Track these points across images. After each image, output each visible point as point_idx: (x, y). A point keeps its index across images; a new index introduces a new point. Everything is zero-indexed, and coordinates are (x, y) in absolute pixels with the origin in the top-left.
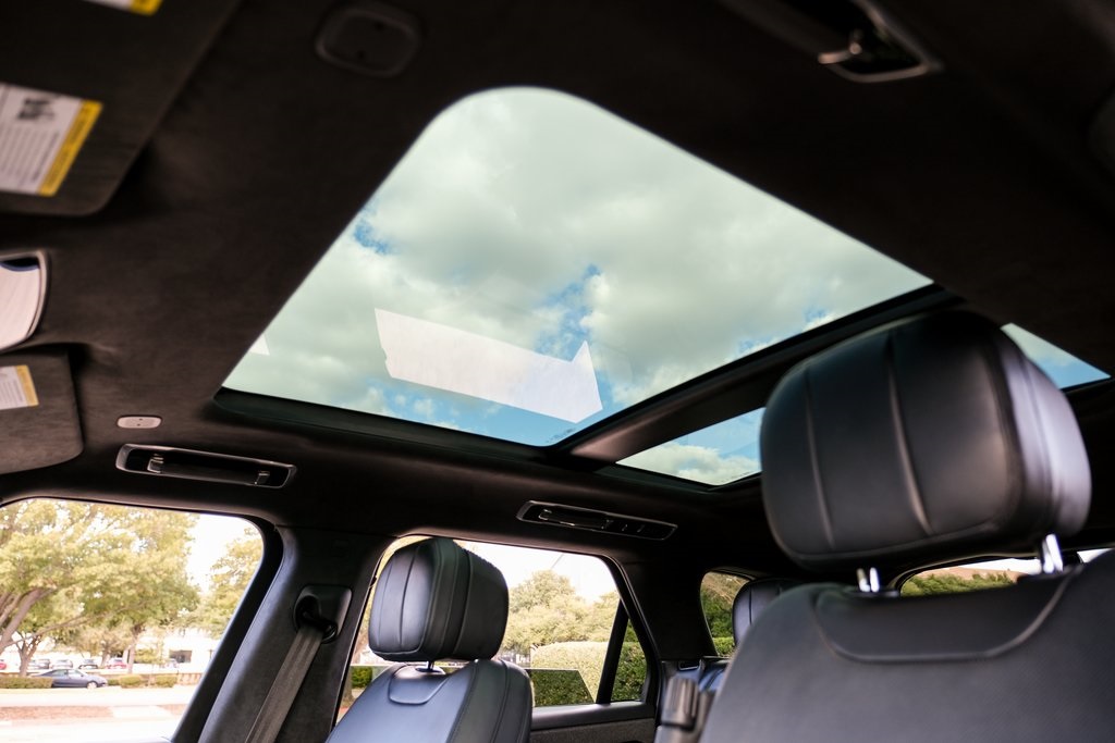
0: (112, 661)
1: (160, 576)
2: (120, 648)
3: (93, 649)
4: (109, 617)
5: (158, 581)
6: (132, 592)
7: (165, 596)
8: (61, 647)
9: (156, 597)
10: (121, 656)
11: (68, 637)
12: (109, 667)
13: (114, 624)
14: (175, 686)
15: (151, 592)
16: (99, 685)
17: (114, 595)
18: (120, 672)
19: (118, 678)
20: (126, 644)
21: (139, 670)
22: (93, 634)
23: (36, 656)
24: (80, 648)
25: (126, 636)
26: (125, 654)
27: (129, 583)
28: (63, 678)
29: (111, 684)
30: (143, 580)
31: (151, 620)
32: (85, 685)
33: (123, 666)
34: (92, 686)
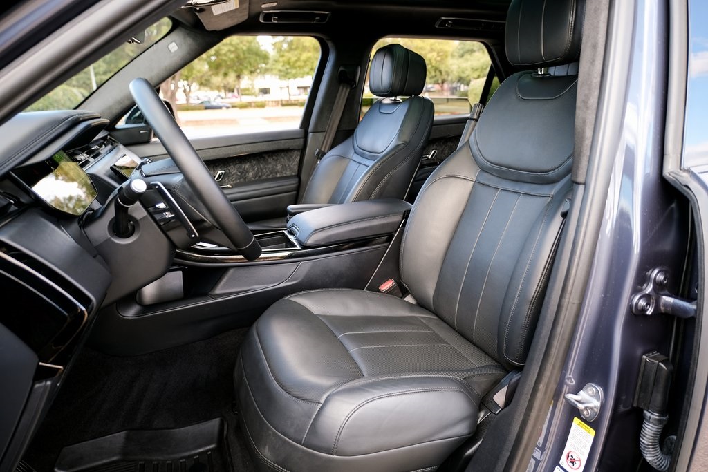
0: (230, 94)
1: (245, 45)
2: (232, 87)
3: (218, 88)
4: (223, 71)
5: (245, 48)
6: (232, 56)
7: (250, 58)
8: (202, 88)
9: (245, 58)
10: (233, 91)
11: (205, 83)
12: (229, 98)
13: (226, 75)
14: (266, 108)
15: (242, 56)
16: (228, 108)
17: (224, 58)
18: (236, 101)
19: (236, 104)
20: (235, 86)
21: (246, 99)
22: (217, 80)
23: (191, 95)
24: (212, 89)
25: (235, 81)
26: (236, 91)
27: (229, 51)
28: (208, 105)
29: (233, 107)
30: (236, 49)
31: (246, 72)
32: (220, 108)
33: (236, 97)
34: (224, 109)
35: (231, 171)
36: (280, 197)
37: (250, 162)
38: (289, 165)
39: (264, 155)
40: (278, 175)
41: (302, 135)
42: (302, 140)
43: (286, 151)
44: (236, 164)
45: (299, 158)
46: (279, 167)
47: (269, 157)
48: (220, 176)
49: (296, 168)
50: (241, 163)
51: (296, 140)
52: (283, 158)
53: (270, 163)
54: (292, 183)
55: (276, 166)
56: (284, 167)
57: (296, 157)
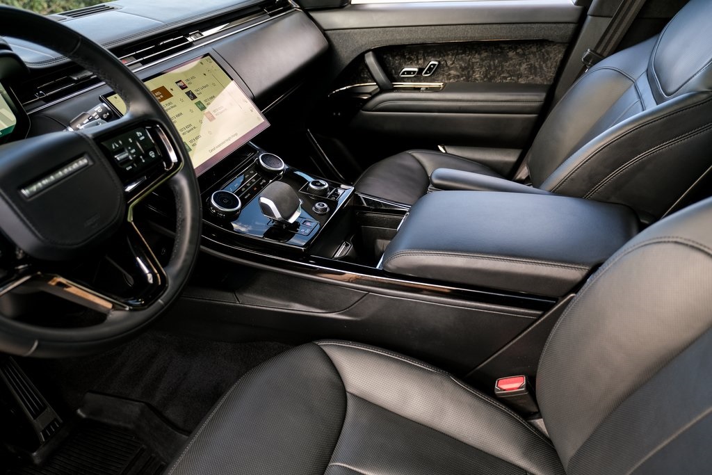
35: (449, 63)
36: (508, 119)
37: (480, 54)
38: (541, 67)
39: (503, 46)
40: (522, 81)
41: (574, 17)
42: (572, 26)
43: (542, 43)
44: (458, 54)
45: (560, 56)
46: (524, 66)
47: (510, 48)
48: (430, 69)
49: (551, 74)
50: (464, 52)
51: (562, 25)
52: (534, 54)
53: (511, 59)
54: (535, 99)
55: (520, 65)
56: (532, 69)
57: (556, 55)
